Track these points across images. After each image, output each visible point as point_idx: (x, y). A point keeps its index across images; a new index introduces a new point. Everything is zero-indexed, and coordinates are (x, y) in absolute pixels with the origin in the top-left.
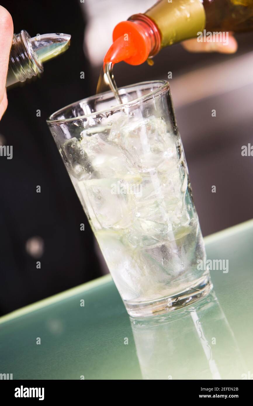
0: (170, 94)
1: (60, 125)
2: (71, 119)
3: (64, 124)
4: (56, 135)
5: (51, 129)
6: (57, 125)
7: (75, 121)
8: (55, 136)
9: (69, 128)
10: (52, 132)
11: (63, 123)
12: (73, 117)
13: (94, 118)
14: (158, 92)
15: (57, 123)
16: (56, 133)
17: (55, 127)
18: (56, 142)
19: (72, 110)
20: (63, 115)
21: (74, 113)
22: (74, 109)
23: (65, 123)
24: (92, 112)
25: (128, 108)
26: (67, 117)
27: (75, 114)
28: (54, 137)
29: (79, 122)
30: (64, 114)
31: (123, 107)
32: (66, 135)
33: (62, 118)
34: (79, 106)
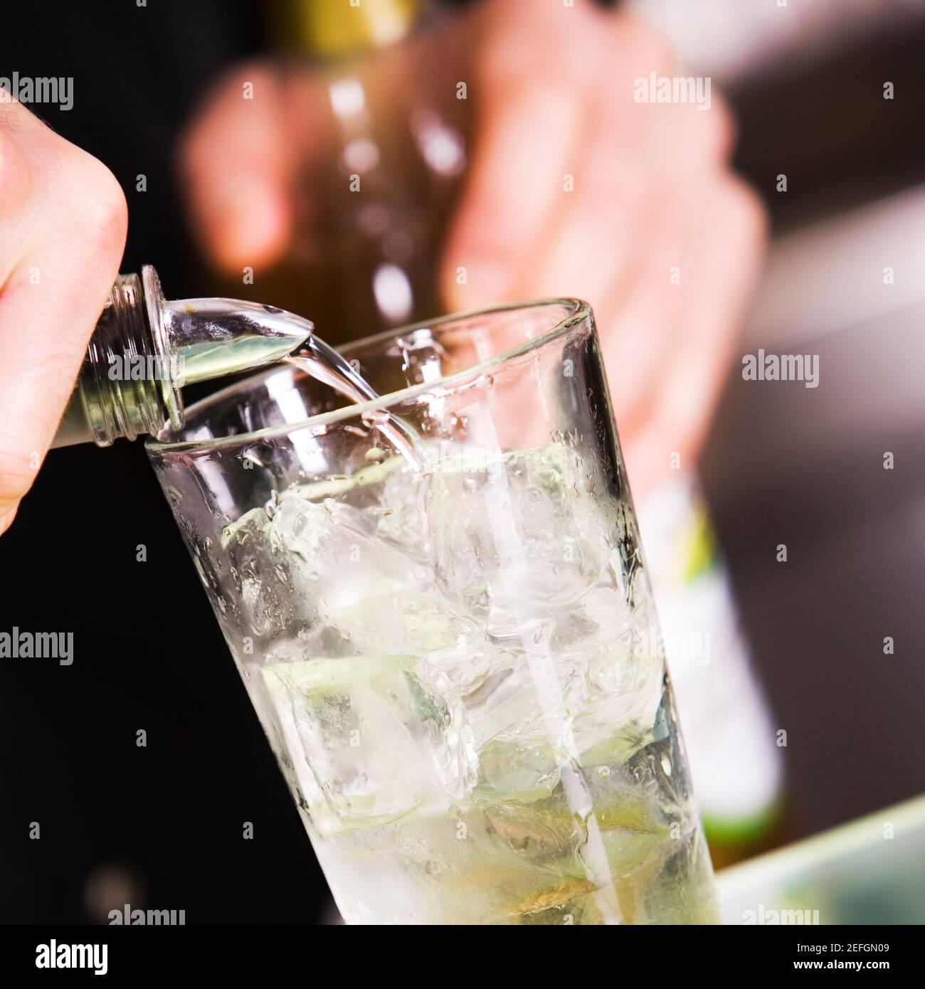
0: (594, 348)
1: (195, 462)
2: (232, 439)
3: (207, 457)
4: (180, 496)
5: (161, 474)
6: (182, 461)
7: (249, 444)
8: (175, 500)
9: (226, 470)
10: (166, 488)
11: (205, 455)
12: (242, 429)
13: (316, 437)
14: (551, 340)
15: (181, 453)
16: (180, 491)
17: (176, 468)
18: (178, 521)
19: (240, 408)
20: (205, 425)
21: (245, 418)
22: (247, 403)
23: (213, 455)
24: (310, 415)
25: (443, 399)
26: (218, 431)
27: (248, 422)
28: (171, 504)
29: (264, 449)
30: (207, 422)
31: (425, 393)
32: (215, 496)
33: (203, 435)
34: (263, 393)
